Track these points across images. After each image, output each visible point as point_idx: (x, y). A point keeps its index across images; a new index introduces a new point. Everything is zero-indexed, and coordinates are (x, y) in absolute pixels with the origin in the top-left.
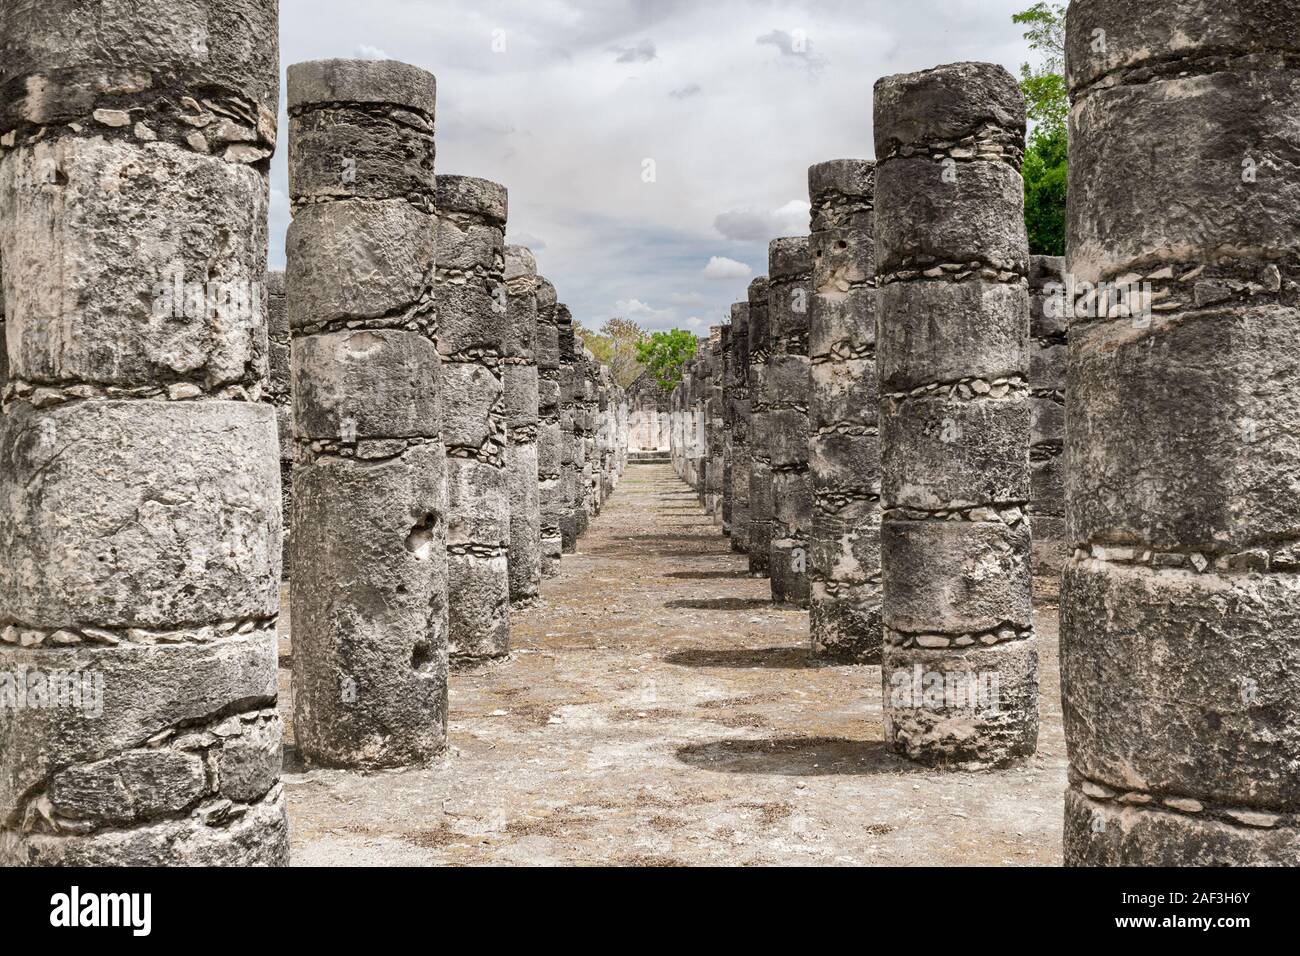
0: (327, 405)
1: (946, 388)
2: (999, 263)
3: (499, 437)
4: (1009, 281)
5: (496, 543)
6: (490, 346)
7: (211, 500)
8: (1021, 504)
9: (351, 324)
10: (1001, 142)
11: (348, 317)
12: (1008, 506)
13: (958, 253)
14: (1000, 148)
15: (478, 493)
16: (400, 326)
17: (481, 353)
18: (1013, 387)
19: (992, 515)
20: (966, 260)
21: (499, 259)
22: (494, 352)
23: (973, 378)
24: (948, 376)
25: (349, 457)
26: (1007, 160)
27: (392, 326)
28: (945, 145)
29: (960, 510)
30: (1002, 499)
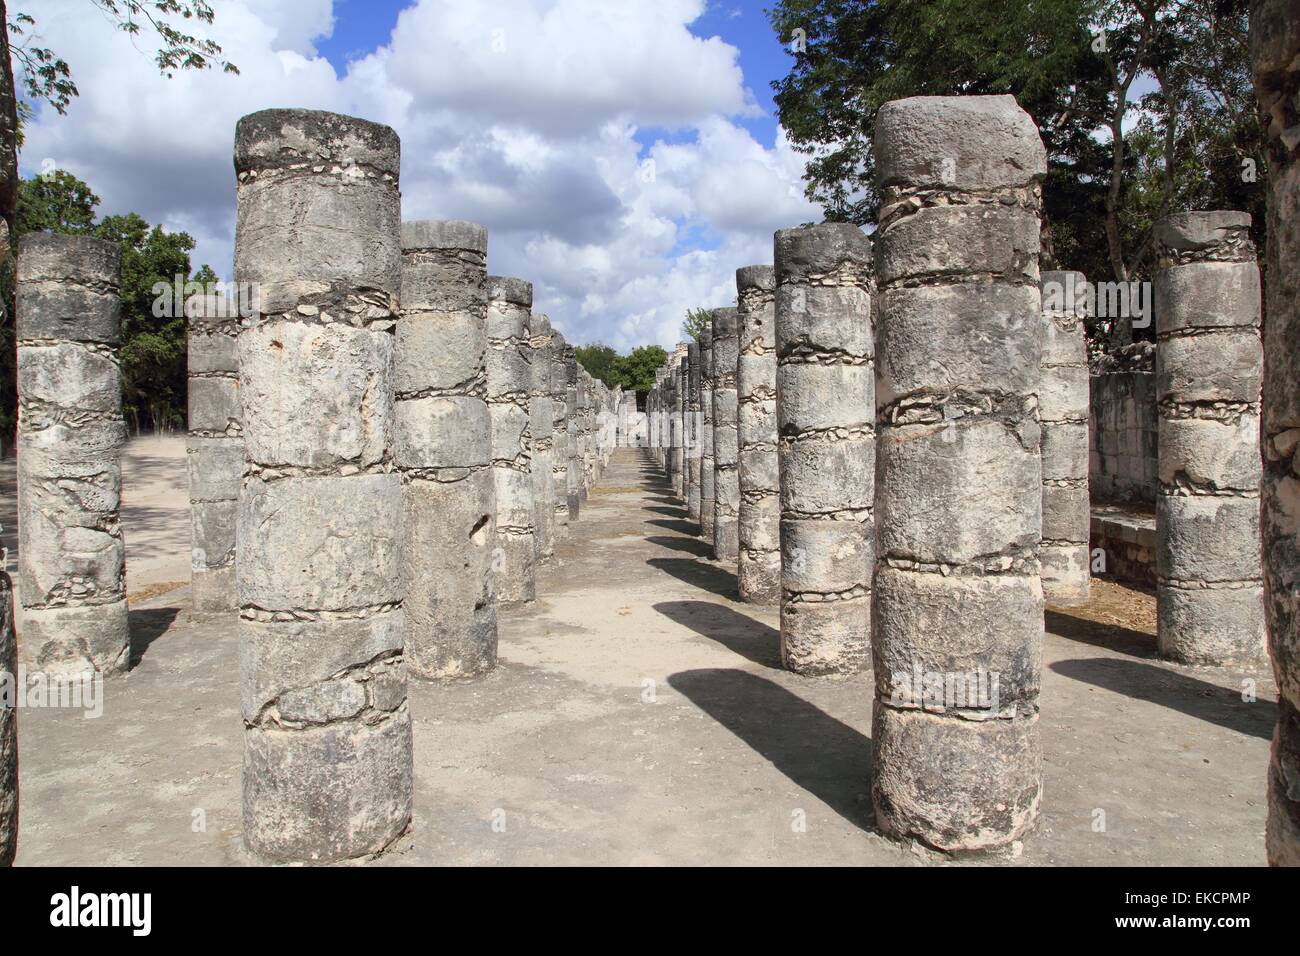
0: (418, 446)
1: (820, 434)
2: (854, 353)
3: (527, 453)
4: (860, 364)
5: (526, 525)
6: (520, 391)
7: (366, 535)
8: (869, 508)
9: (433, 393)
10: (855, 274)
11: (432, 389)
12: (861, 509)
13: (828, 347)
14: (854, 279)
15: (514, 492)
16: (465, 394)
17: (514, 396)
18: (863, 433)
19: (849, 515)
20: (834, 350)
21: (527, 332)
22: (524, 395)
23: (838, 428)
24: (822, 427)
25: (432, 480)
26: (858, 286)
27: (459, 394)
28: (818, 276)
29: (829, 513)
30: (856, 506)
